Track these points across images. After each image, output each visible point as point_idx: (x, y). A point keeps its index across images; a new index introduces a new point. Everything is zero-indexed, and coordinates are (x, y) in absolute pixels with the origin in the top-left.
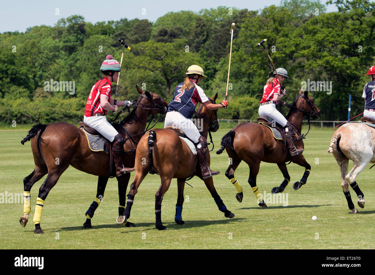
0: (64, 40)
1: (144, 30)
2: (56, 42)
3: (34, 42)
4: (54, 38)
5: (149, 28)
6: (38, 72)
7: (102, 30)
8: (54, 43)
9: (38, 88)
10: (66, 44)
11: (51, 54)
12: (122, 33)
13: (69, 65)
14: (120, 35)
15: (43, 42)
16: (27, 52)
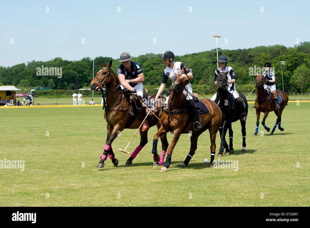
0: (212, 59)
1: (245, 54)
2: (208, 60)
3: (199, 60)
4: (207, 58)
5: (247, 53)
6: (200, 73)
7: (229, 54)
8: (207, 60)
9: (201, 79)
10: (213, 61)
11: (206, 65)
12: (235, 56)
13: (213, 70)
14: (235, 57)
15: (202, 59)
16: (196, 64)
